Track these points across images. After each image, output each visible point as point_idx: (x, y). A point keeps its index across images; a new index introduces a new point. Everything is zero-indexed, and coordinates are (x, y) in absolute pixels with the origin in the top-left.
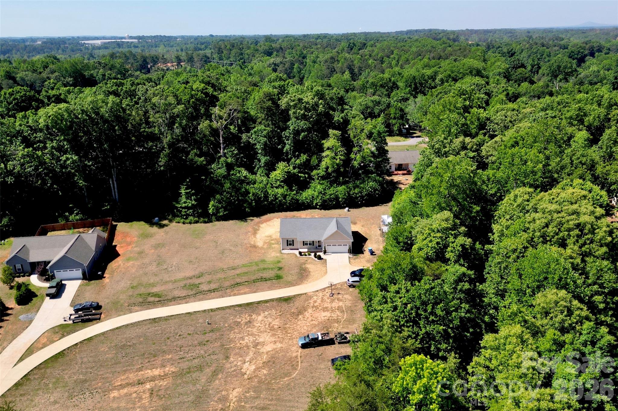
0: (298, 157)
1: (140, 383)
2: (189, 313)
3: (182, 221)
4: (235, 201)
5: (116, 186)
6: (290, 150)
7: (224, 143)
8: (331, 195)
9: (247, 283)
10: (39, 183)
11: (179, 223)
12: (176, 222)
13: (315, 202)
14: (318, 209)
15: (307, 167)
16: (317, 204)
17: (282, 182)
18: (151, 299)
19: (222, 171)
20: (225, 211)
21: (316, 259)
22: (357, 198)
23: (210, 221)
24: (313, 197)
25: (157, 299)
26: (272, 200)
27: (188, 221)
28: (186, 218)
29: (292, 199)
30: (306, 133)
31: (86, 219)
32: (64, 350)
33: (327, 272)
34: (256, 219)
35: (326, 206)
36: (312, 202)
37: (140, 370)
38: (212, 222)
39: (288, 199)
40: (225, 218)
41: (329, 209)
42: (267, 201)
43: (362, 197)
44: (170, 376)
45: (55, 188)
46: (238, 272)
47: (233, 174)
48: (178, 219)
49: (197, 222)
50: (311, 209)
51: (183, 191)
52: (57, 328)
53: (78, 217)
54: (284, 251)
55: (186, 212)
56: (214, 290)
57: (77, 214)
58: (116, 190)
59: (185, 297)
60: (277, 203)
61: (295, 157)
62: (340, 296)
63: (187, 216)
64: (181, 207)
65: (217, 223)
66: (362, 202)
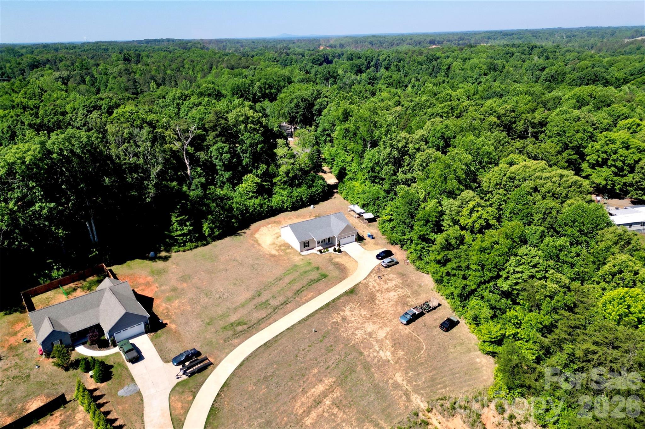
0: (257, 168)
1: (318, 402)
2: (288, 329)
3: (181, 249)
4: (224, 219)
5: (94, 228)
6: (250, 162)
7: (190, 165)
8: (297, 197)
9: (304, 288)
10: (6, 244)
11: (178, 252)
12: (175, 252)
13: (285, 206)
14: (289, 211)
15: (268, 176)
16: (287, 207)
17: (254, 192)
18: (239, 328)
19: (199, 192)
20: (219, 230)
21: (337, 253)
22: (315, 195)
23: (208, 243)
24: (283, 201)
25: (245, 327)
26: (252, 211)
27: (186, 248)
28: (184, 246)
29: (268, 206)
30: (262, 145)
31: (71, 272)
32: (213, 404)
33: (356, 261)
34: (248, 231)
35: (295, 207)
36: (283, 206)
37: (304, 392)
38: (209, 243)
39: (265, 207)
40: (221, 237)
41: (297, 210)
42: (248, 212)
43: (319, 194)
44: (335, 386)
45: (25, 245)
46: (287, 280)
47: (209, 194)
48: (176, 248)
49: (196, 247)
50: (282, 212)
51: (174, 219)
52: (177, 388)
53: (61, 273)
54: (303, 253)
55: (182, 239)
56: (285, 303)
57: (58, 270)
58: (95, 232)
59: (268, 317)
60: (256, 213)
61: (254, 168)
62: (387, 277)
63: (185, 243)
64: (177, 236)
65: (214, 243)
66: (318, 198)
